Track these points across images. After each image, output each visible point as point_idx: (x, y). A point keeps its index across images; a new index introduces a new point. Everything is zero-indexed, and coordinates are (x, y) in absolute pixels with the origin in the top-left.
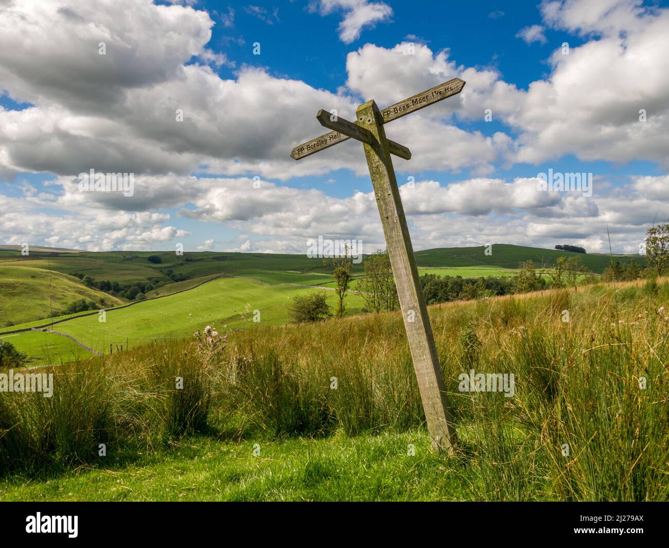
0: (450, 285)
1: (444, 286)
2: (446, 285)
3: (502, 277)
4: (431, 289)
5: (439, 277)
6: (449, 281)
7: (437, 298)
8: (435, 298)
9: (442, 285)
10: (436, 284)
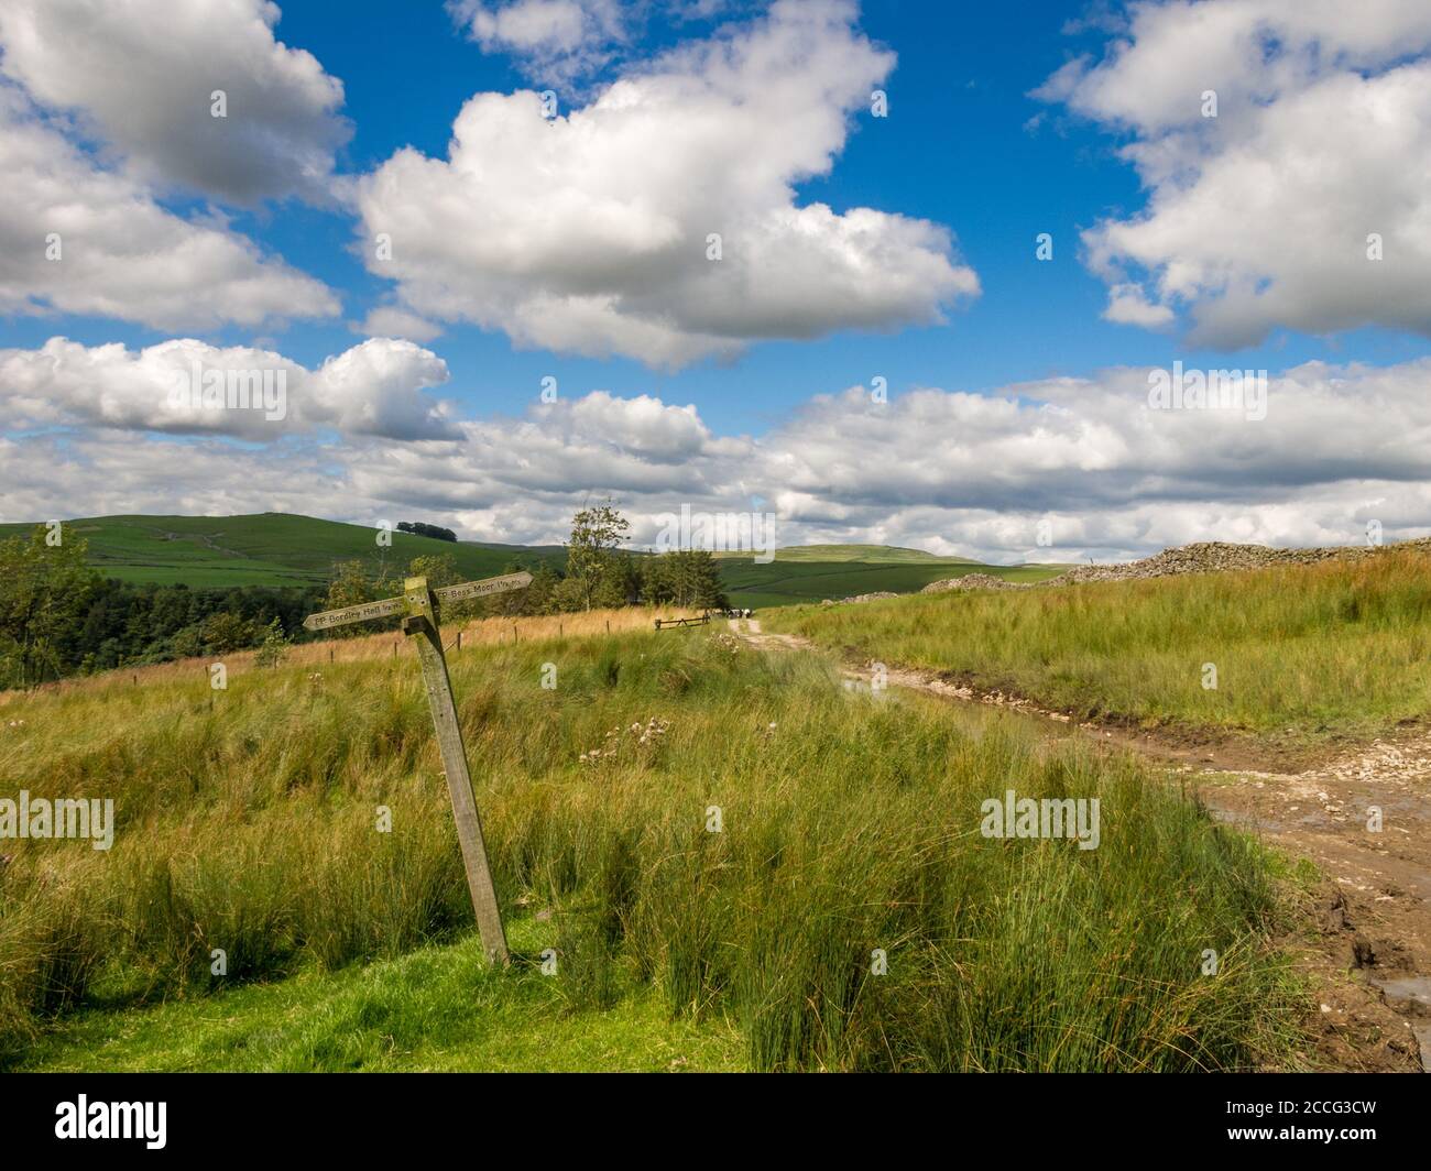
0: (158, 606)
1: (142, 608)
2: (148, 606)
3: (284, 588)
4: (107, 615)
5: (129, 586)
6: (157, 595)
7: (123, 636)
8: (117, 636)
9: (138, 605)
10: (124, 603)
